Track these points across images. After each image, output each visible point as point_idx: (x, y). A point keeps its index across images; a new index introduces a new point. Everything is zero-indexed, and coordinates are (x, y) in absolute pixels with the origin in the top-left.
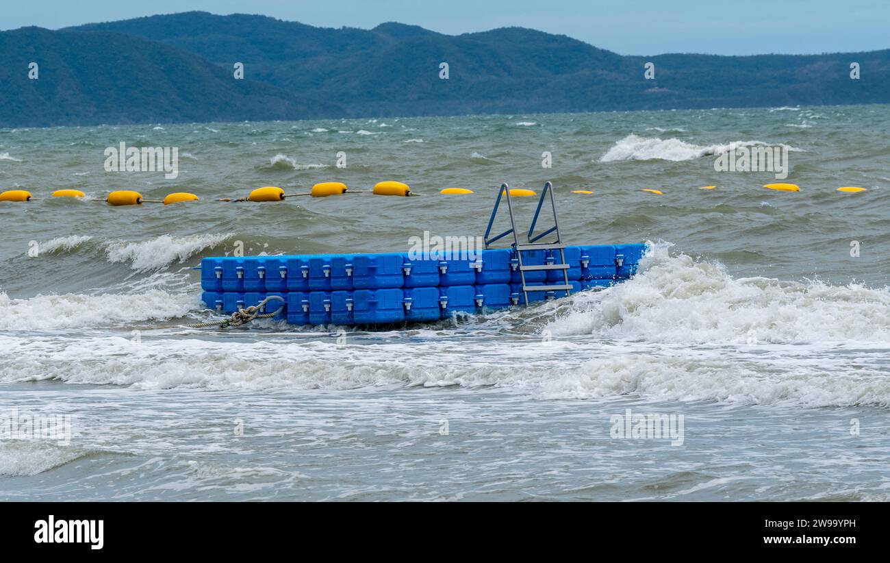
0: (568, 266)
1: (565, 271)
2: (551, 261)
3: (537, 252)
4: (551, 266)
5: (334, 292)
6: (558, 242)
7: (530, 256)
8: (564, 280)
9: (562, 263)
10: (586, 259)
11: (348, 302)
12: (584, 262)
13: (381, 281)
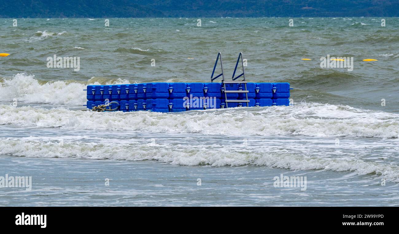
0: (248, 91)
1: (247, 94)
2: (241, 89)
3: (234, 84)
4: (241, 91)
5: (138, 100)
6: (244, 80)
7: (230, 86)
8: (246, 98)
9: (245, 90)
10: (258, 89)
11: (144, 104)
12: (257, 90)
13: (158, 94)
